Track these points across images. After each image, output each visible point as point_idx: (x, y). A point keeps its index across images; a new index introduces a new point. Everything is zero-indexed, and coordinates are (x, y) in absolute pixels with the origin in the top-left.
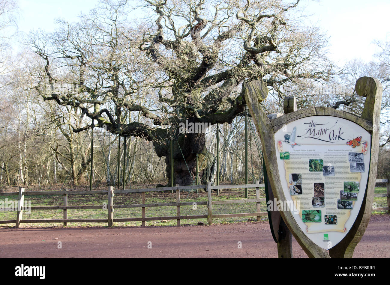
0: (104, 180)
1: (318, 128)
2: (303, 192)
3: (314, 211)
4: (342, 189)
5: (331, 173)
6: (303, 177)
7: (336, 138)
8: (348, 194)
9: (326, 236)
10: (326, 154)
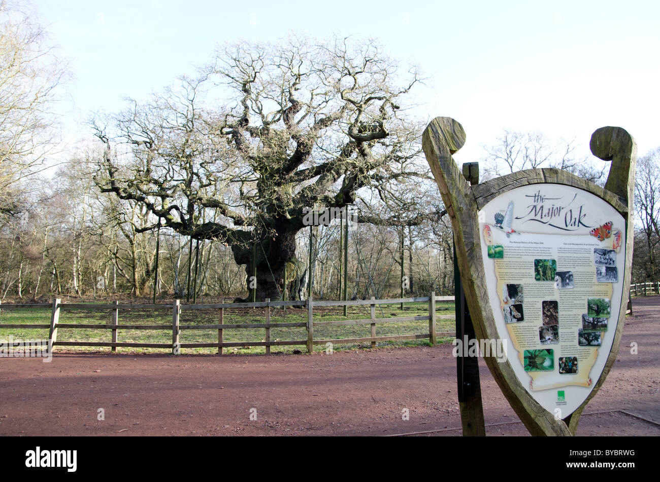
0: (171, 291)
1: (547, 205)
2: (525, 316)
3: (543, 350)
4: (585, 311)
5: (568, 284)
6: (525, 291)
7: (575, 222)
8: (593, 320)
9: (561, 394)
10: (561, 250)
